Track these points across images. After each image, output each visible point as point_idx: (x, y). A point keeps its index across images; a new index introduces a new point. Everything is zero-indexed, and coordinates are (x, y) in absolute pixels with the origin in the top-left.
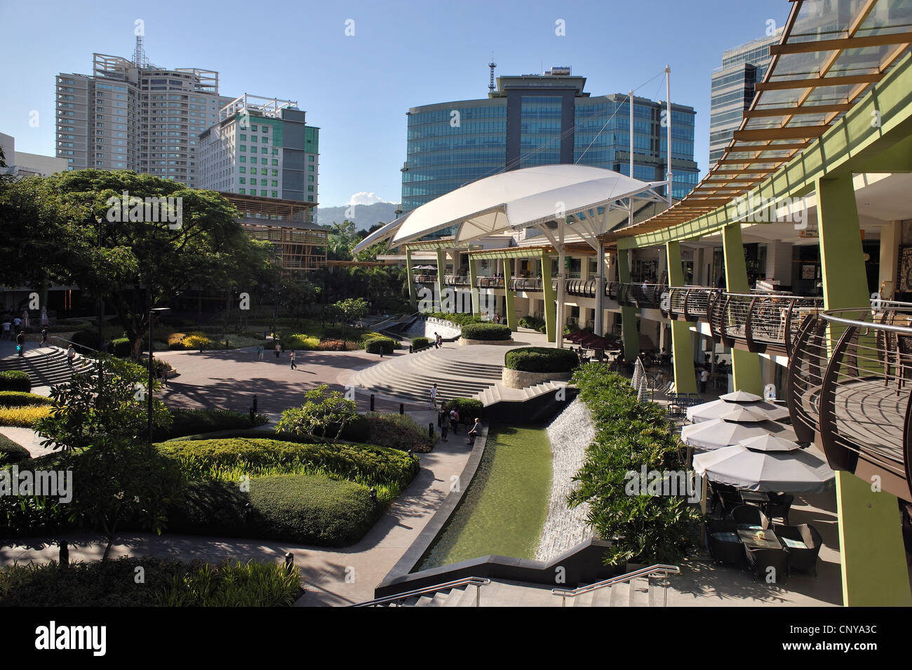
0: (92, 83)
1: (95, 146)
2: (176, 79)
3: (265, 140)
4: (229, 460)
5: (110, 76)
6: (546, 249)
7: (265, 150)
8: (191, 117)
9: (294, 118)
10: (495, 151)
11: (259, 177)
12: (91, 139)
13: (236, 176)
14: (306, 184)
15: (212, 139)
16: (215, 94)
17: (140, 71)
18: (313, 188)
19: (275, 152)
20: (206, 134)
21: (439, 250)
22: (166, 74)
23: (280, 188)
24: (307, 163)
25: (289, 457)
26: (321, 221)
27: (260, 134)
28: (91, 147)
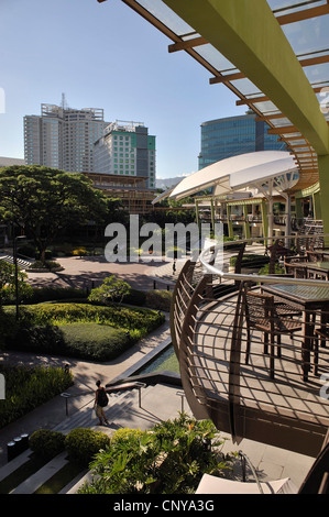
0: (41, 120)
1: (43, 151)
2: (82, 114)
3: (127, 144)
4: (61, 314)
5: (50, 115)
6: (263, 199)
7: (127, 149)
8: (90, 134)
9: (142, 131)
10: (250, 144)
11: (125, 164)
12: (41, 149)
13: (112, 163)
14: (150, 166)
15: (100, 145)
16: (102, 121)
17: (64, 112)
18: (153, 169)
19: (132, 150)
20: (98, 142)
21: (212, 201)
22: (77, 112)
23: (135, 169)
24: (149, 155)
25: (93, 314)
26: (157, 186)
27: (124, 141)
28: (41, 152)
